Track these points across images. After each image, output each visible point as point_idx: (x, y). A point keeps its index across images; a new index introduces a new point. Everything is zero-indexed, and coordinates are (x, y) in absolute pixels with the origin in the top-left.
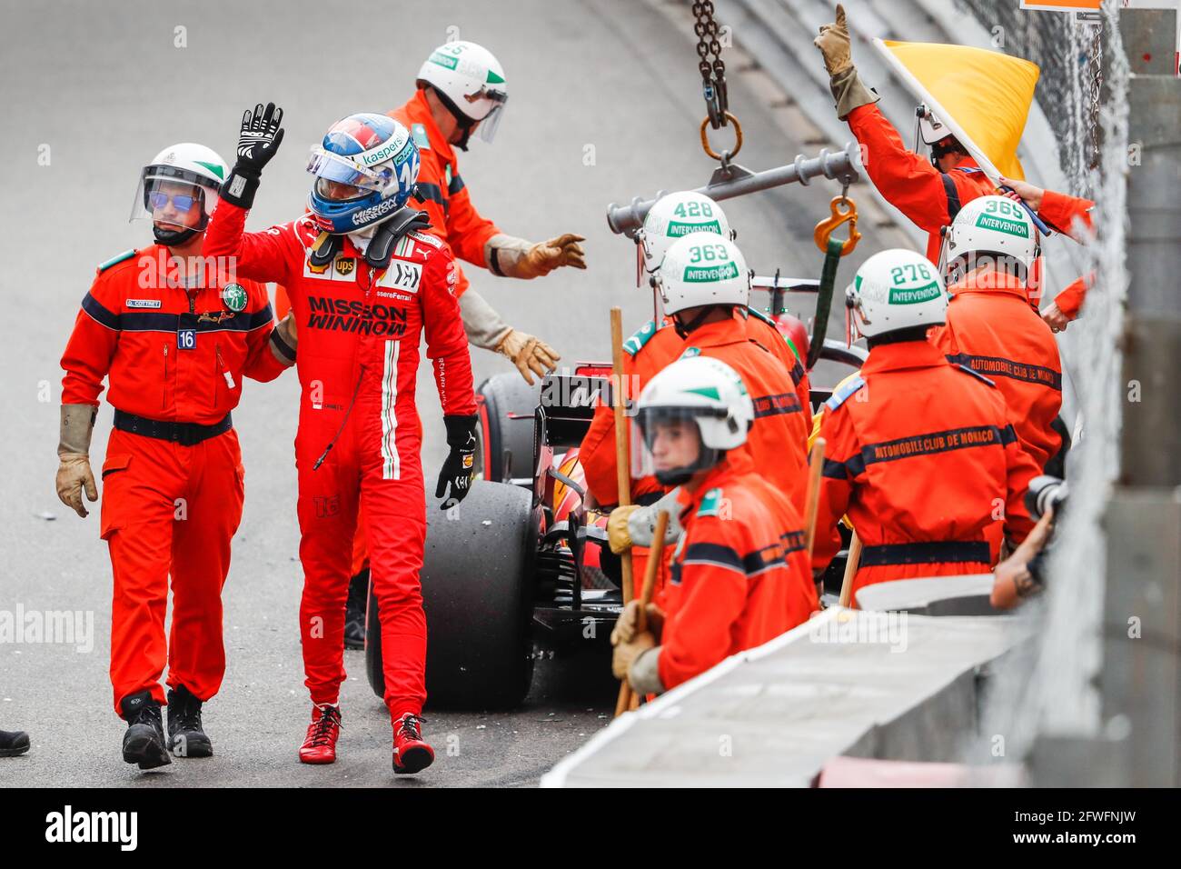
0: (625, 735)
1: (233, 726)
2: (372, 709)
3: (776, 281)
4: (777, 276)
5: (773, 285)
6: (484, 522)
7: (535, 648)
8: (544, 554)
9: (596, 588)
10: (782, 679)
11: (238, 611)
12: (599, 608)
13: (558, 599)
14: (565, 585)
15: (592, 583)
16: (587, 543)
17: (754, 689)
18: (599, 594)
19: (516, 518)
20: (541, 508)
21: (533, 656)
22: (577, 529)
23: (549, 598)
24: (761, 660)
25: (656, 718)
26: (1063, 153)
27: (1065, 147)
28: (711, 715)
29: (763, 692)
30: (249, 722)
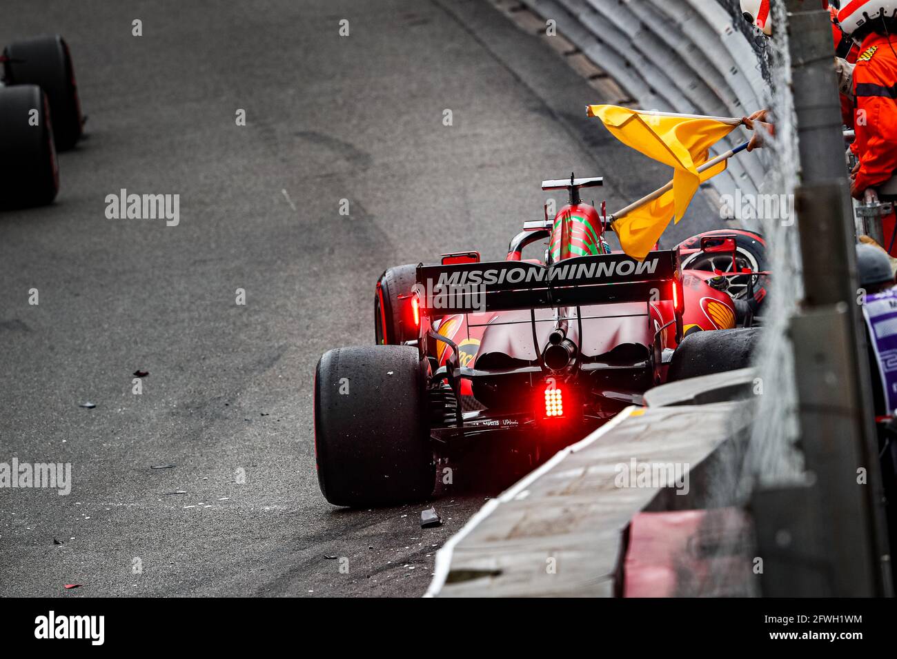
0: (492, 515)
1: (232, 537)
2: (327, 512)
3: (572, 182)
4: (572, 178)
5: (571, 184)
6: (389, 373)
7: (434, 457)
8: (433, 391)
9: (474, 409)
10: (597, 462)
11: (228, 456)
12: (477, 423)
13: (447, 421)
14: (449, 410)
15: (471, 406)
16: (461, 379)
17: (579, 472)
18: (475, 414)
19: (410, 368)
20: (426, 359)
21: (434, 463)
22: (453, 371)
23: (440, 421)
24: (582, 450)
25: (513, 500)
26: (763, 66)
27: (764, 62)
28: (550, 494)
29: (585, 473)
30: (243, 533)
